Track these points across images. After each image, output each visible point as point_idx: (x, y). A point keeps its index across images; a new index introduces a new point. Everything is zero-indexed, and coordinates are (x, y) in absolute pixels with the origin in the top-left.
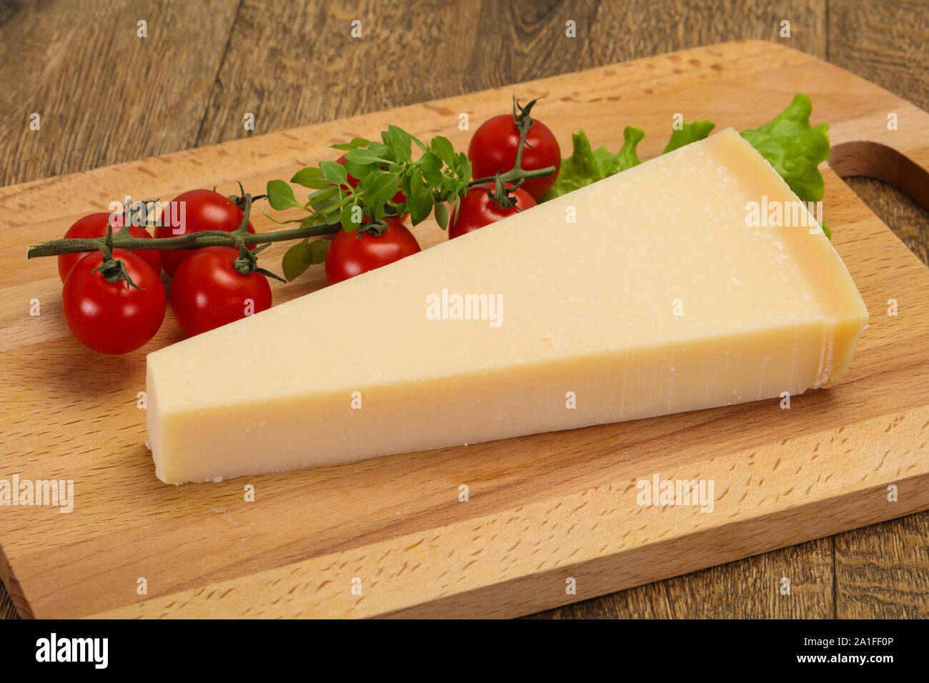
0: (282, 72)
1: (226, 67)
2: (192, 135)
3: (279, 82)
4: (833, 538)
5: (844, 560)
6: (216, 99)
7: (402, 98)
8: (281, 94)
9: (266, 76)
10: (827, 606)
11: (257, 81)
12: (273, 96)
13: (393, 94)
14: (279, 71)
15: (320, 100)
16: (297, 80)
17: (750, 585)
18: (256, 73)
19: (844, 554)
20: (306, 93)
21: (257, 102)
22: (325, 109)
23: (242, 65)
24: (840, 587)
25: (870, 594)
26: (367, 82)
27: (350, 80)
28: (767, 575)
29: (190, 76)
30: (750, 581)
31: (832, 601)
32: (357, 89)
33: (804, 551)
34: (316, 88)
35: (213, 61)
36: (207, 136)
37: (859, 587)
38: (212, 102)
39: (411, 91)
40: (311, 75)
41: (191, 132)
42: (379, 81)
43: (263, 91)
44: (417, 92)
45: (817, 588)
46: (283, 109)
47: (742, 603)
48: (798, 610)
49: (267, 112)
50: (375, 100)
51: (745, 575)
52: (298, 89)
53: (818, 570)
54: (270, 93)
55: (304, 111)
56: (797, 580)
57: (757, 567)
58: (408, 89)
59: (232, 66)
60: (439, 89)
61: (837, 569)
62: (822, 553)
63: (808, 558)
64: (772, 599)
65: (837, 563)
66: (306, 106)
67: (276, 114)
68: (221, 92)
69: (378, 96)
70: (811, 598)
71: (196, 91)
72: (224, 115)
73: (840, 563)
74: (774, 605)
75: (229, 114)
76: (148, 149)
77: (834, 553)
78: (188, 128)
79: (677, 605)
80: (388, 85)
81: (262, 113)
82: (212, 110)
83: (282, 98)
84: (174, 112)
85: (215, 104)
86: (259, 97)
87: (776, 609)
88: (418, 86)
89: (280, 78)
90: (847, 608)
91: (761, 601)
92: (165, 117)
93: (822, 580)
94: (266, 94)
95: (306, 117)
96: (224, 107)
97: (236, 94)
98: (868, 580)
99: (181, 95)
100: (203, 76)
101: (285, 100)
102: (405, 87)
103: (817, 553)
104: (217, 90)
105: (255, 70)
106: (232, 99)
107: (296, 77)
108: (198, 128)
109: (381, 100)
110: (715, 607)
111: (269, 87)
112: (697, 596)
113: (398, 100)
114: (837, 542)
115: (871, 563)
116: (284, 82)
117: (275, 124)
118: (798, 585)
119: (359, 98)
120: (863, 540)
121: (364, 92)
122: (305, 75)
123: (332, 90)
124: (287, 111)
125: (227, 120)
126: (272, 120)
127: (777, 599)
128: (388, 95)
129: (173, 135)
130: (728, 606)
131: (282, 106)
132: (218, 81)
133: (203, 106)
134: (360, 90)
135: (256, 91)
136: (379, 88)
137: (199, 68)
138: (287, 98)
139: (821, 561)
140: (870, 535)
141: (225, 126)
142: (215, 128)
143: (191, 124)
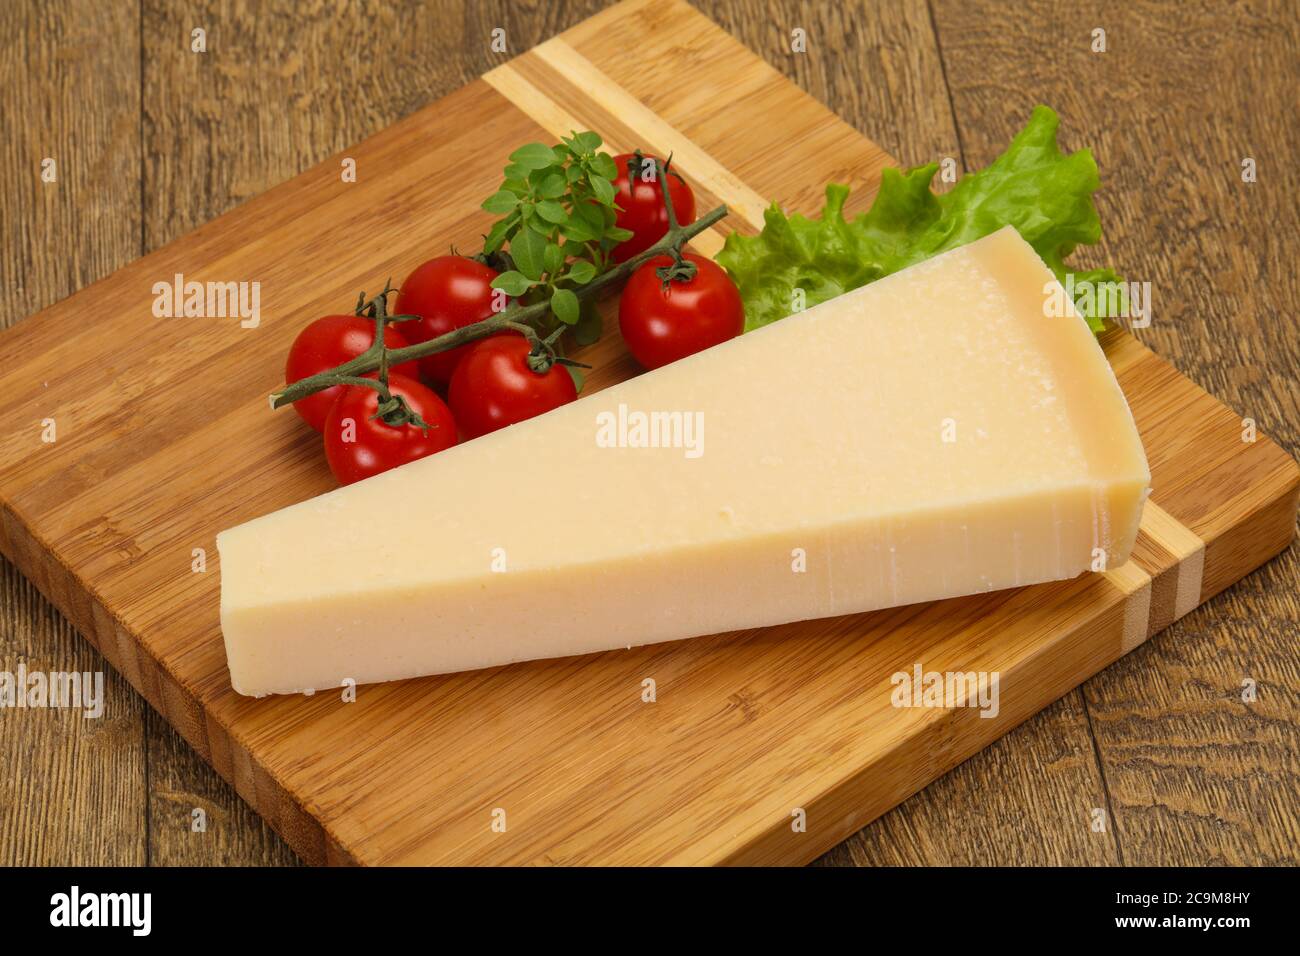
0: (224, 88)
1: (149, 90)
2: (135, 207)
3: (225, 102)
4: (1081, 688)
5: (1100, 716)
6: (150, 147)
7: (390, 104)
8: (232, 123)
9: (205, 96)
10: (1095, 783)
11: (195, 106)
12: (222, 129)
13: (376, 99)
14: (220, 86)
15: (286, 126)
16: (248, 95)
17: (996, 774)
18: (192, 95)
19: (1099, 708)
20: (265, 115)
21: (206, 142)
22: (295, 137)
23: (169, 84)
24: (1104, 753)
25: (1142, 757)
26: (339, 86)
27: (316, 87)
28: (1014, 757)
29: (107, 112)
30: (995, 768)
31: (1099, 775)
32: (329, 98)
33: (1050, 714)
34: (275, 105)
35: (130, 83)
36: (154, 207)
37: (1127, 749)
38: (146, 150)
39: (399, 93)
40: (264, 86)
41: (131, 202)
42: (354, 81)
43: (209, 121)
44: (407, 92)
45: (1076, 760)
46: (242, 147)
47: (993, 801)
48: (1061, 796)
49: (222, 155)
50: (357, 112)
51: (986, 761)
52: (252, 110)
53: (1073, 736)
54: (218, 123)
55: (270, 149)
56: (1051, 756)
57: (999, 747)
58: (395, 90)
59: (156, 87)
60: (435, 81)
61: (1095, 729)
62: (1072, 712)
63: (1057, 722)
64: (1026, 787)
65: (1093, 722)
66: (270, 136)
67: (236, 155)
68: (154, 132)
69: (358, 104)
70: (1072, 777)
71: (120, 136)
72: (167, 167)
73: (1097, 720)
74: (1031, 795)
75: (173, 166)
76: (83, 239)
77: (1086, 709)
78: (126, 197)
79: (915, 819)
80: (367, 86)
81: (216, 159)
82: (149, 163)
83: (236, 129)
84: (100, 174)
85: (150, 154)
86: (204, 132)
87: (1036, 801)
88: (406, 82)
89: (224, 97)
90: (1118, 780)
91: (1015, 793)
92: (91, 183)
93: (1081, 749)
94: (213, 125)
95: (273, 154)
96: (164, 156)
97: (174, 132)
98: (1136, 738)
99: (103, 145)
100: (122, 109)
101: (240, 132)
102: (390, 87)
103: (1067, 714)
104: (147, 130)
105: (188, 89)
106: (171, 142)
107: (245, 92)
108: (139, 193)
109: (364, 111)
110: (962, 813)
111: (213, 114)
112: (936, 801)
113: (386, 108)
114: (1087, 694)
115: (1135, 715)
116: (231, 102)
117: (237, 172)
118: (1053, 762)
119: (335, 112)
120: (1117, 685)
121: (339, 102)
122: (256, 87)
123: (296, 105)
124: (247, 148)
125: (173, 177)
126: (232, 167)
127: (1033, 787)
128: (371, 103)
129: (109, 210)
130: (977, 807)
131: (238, 141)
132: (144, 115)
133: (136, 158)
134: (333, 100)
135: (200, 124)
136: (356, 93)
137: (114, 97)
138: (242, 128)
139: (1073, 723)
140: (1123, 677)
141: (172, 186)
142: (161, 191)
143: (129, 191)
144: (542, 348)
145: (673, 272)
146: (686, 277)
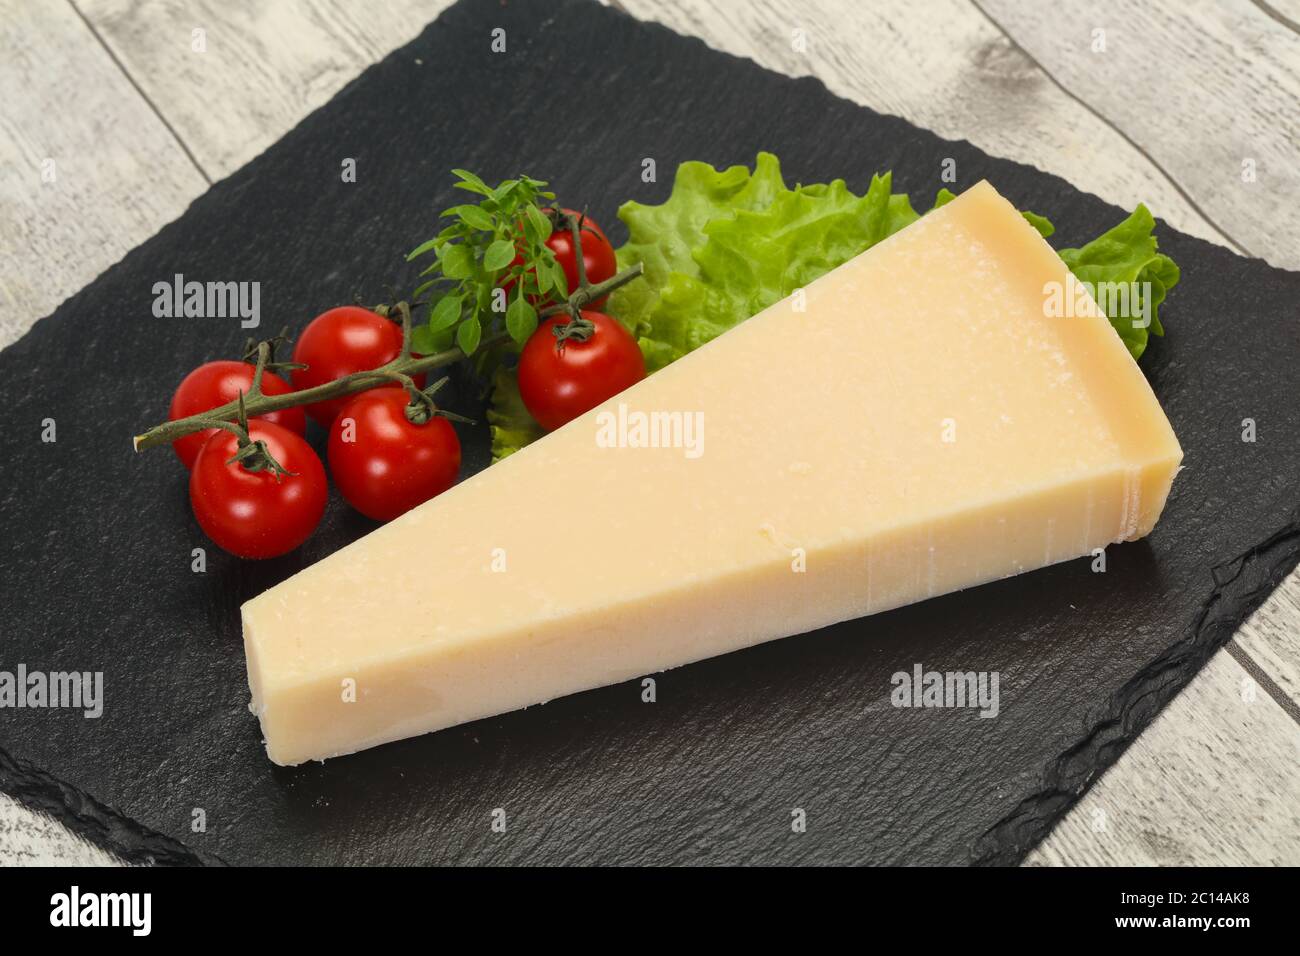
144: (420, 399)
145: (568, 331)
146: (583, 338)
